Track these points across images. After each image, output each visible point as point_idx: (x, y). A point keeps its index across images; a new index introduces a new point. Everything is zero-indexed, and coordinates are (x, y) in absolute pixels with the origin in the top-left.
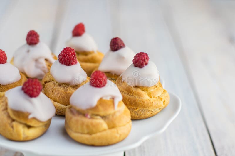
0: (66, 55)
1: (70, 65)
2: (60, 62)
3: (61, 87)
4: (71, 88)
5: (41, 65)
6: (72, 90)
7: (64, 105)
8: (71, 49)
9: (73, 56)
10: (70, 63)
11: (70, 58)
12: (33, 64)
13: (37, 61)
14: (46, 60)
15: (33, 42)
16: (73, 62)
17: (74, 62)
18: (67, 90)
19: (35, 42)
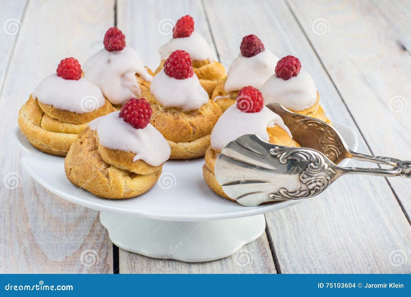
0: (176, 62)
1: (183, 79)
2: (167, 73)
3: (168, 113)
4: (184, 115)
5: (129, 84)
6: (186, 117)
7: (174, 141)
8: (184, 53)
9: (188, 64)
10: (182, 75)
11: (183, 67)
12: (118, 82)
13: (123, 76)
14: (138, 75)
16: (188, 73)
17: (189, 74)
18: (178, 118)
19: (119, 46)
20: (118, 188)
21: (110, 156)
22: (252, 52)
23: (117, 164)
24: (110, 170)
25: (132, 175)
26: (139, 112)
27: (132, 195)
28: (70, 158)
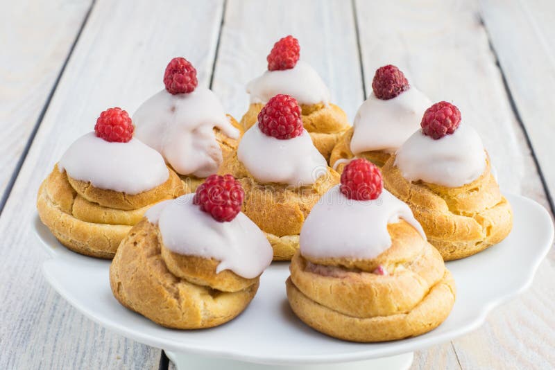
0: (277, 113)
1: (288, 139)
2: (263, 131)
3: (266, 191)
5: (205, 143)
7: (275, 234)
8: (289, 99)
9: (295, 116)
10: (287, 134)
11: (288, 121)
12: (187, 141)
13: (195, 131)
14: (217, 129)
15: (185, 86)
16: (295, 129)
17: (297, 131)
18: (282, 199)
19: (188, 86)
20: (194, 314)
21: (181, 266)
22: (390, 92)
23: (191, 278)
24: (181, 287)
25: (215, 293)
26: (224, 197)
27: (214, 323)
28: (119, 265)
